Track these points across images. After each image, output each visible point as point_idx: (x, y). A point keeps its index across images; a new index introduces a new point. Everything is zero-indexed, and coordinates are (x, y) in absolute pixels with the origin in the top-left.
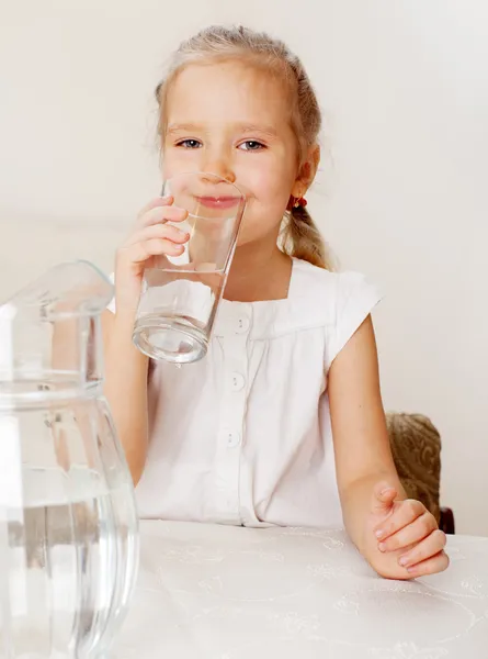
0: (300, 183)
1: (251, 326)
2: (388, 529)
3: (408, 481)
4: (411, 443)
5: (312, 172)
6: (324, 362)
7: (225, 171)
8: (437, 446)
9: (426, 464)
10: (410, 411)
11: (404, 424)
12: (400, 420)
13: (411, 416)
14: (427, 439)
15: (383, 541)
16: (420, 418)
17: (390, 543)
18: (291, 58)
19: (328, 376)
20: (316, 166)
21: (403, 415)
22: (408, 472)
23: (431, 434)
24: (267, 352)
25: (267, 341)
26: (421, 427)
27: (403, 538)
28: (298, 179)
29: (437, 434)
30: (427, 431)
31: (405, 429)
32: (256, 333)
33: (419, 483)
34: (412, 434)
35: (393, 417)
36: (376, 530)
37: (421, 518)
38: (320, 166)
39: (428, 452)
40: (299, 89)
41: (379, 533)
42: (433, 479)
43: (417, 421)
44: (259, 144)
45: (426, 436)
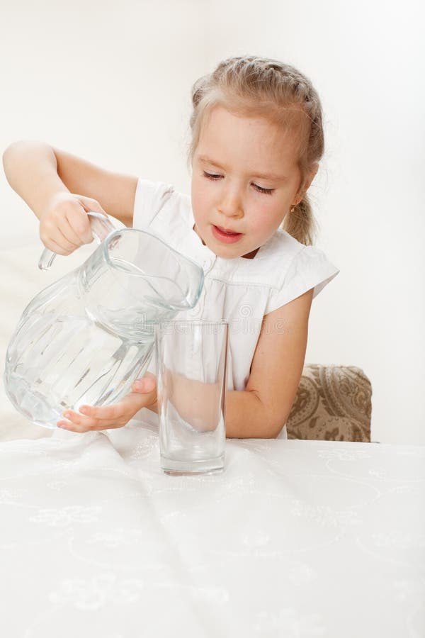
3: (345, 419)
4: (347, 388)
9: (360, 406)
10: (347, 364)
12: (339, 371)
13: (348, 368)
14: (360, 386)
22: (345, 412)
25: (225, 285)
31: (343, 378)
33: (354, 421)
34: (348, 382)
35: (333, 369)
39: (361, 396)
42: (365, 417)
45: (359, 383)
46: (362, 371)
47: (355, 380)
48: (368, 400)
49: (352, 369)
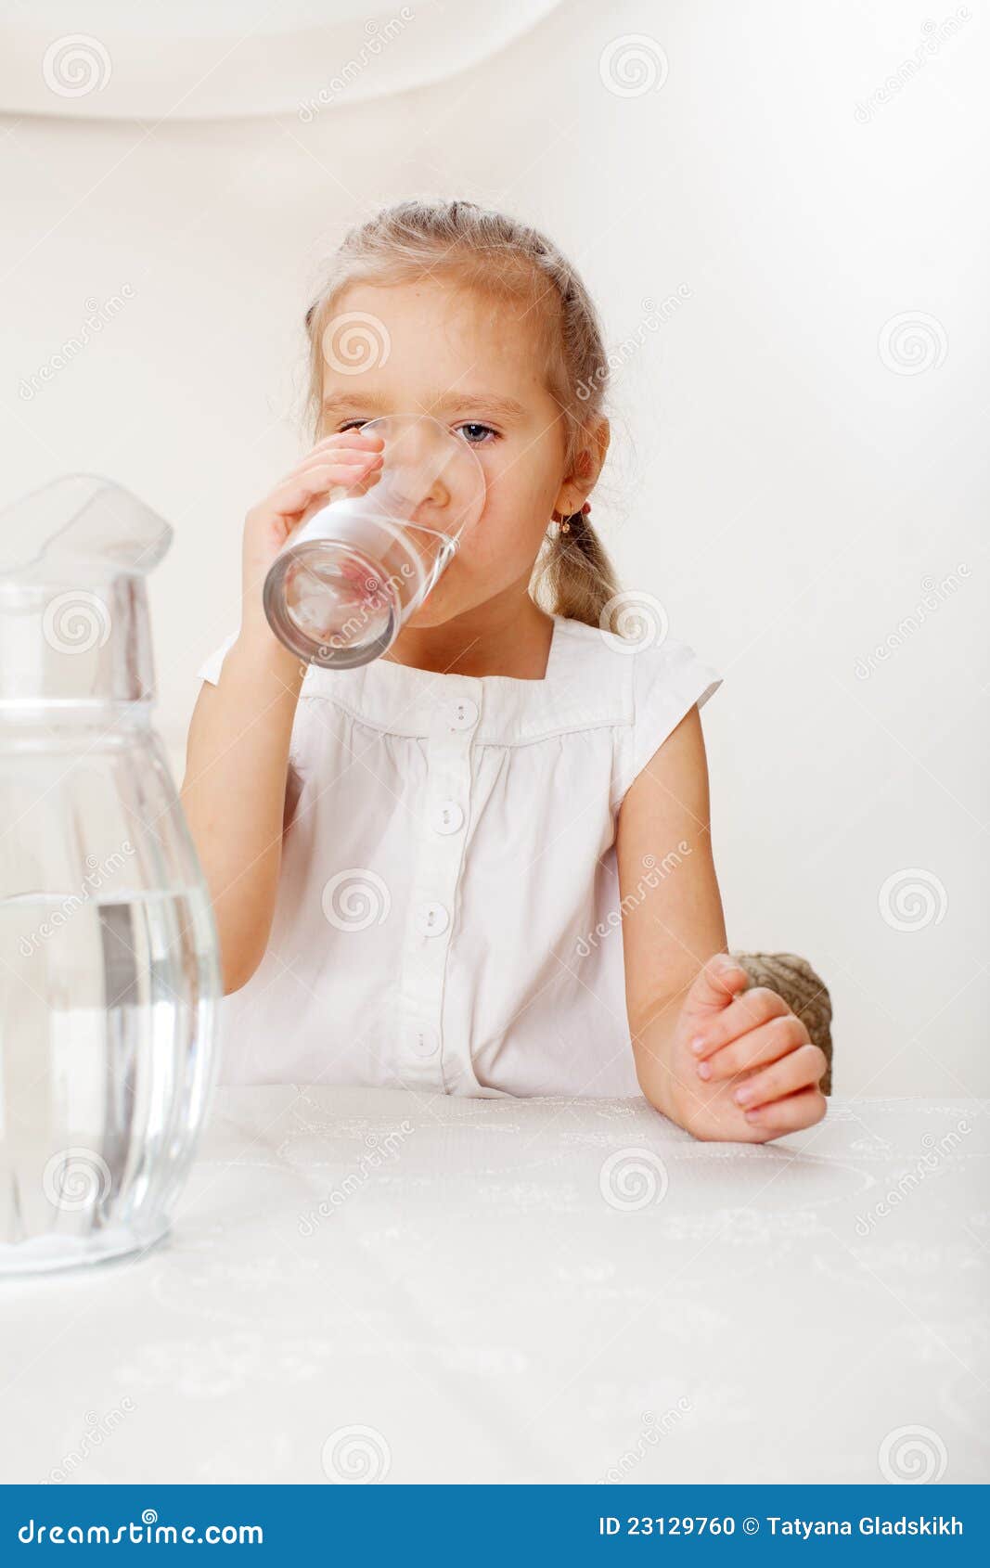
0: (571, 488)
1: (480, 721)
2: (716, 1036)
5: (596, 465)
6: (612, 794)
8: (824, 1012)
10: (771, 949)
11: (761, 970)
13: (774, 958)
15: (706, 1059)
16: (793, 962)
17: (720, 1064)
18: (549, 260)
19: (617, 819)
20: (602, 453)
21: (759, 956)
23: (811, 989)
24: (505, 772)
25: (509, 752)
26: (792, 976)
27: (745, 1052)
28: (568, 481)
30: (803, 983)
32: (488, 733)
36: (692, 1038)
37: (778, 1021)
38: (609, 452)
40: (565, 319)
41: (698, 1045)
43: (784, 965)
44: (487, 430)
45: (802, 991)
46: (806, 962)
47: (791, 983)
48: (824, 1028)
49: (783, 959)
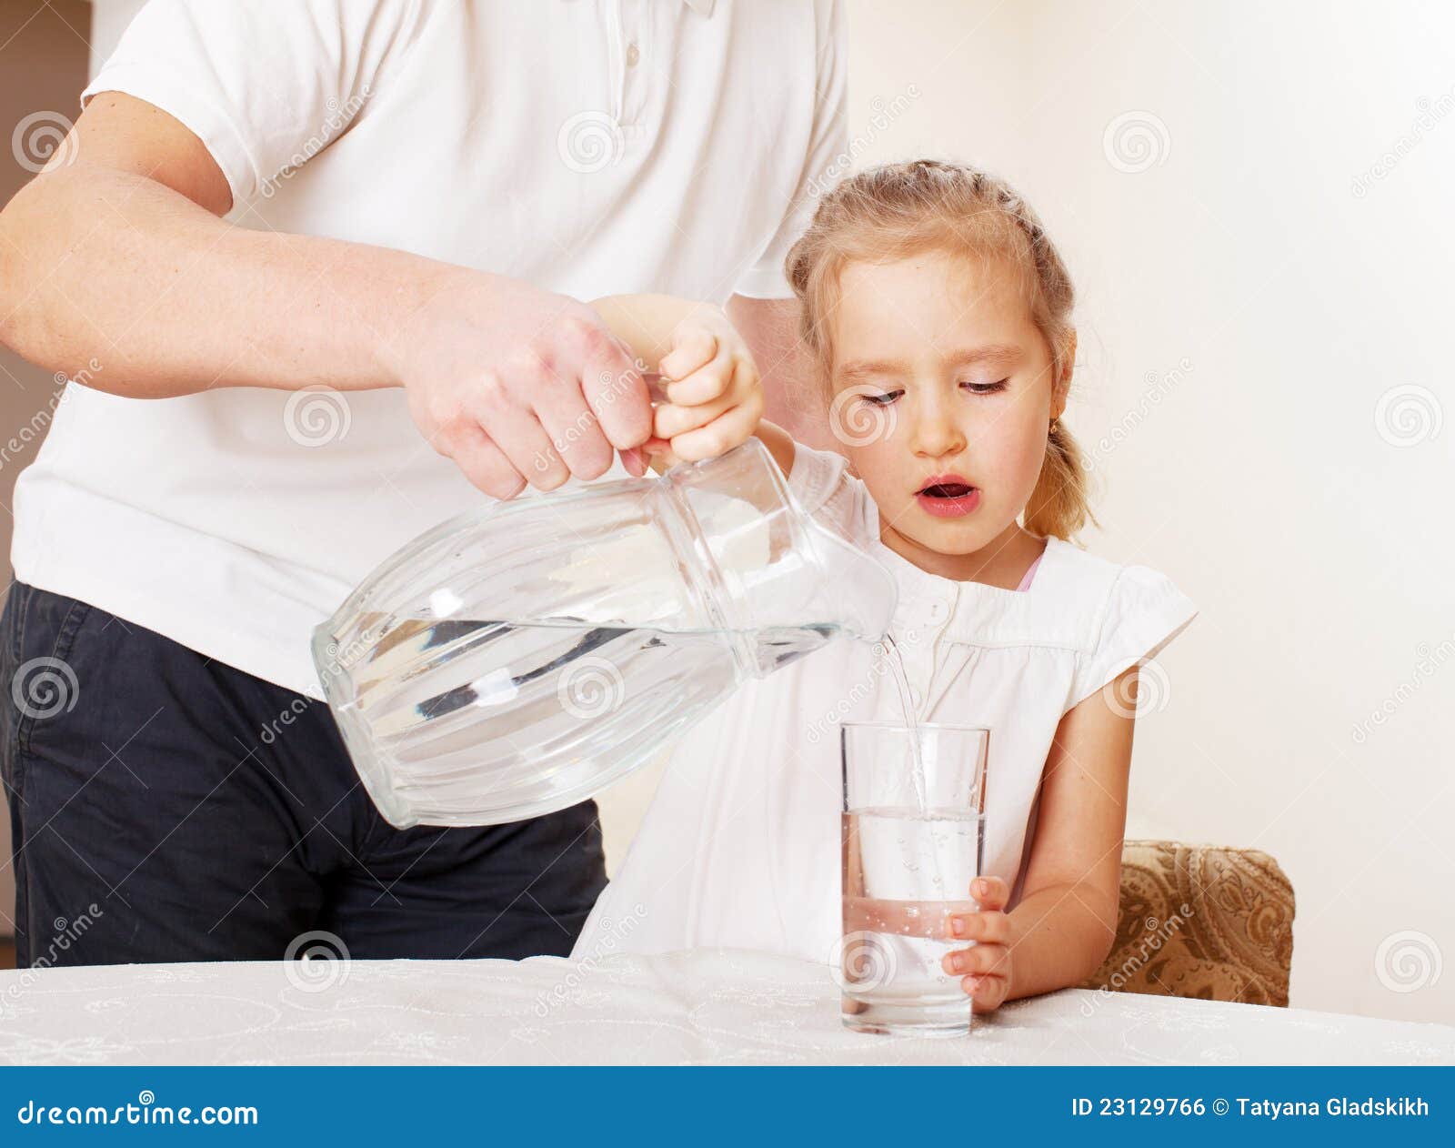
1: (950, 619)
3: (1227, 967)
4: (1236, 898)
7: (952, 431)
8: (1287, 910)
9: (1263, 939)
10: (1237, 845)
11: (1227, 865)
12: (1221, 858)
13: (1240, 853)
14: (1267, 896)
16: (1258, 858)
21: (1227, 851)
22: (1228, 951)
23: (1274, 887)
24: (971, 666)
26: (1257, 873)
29: (1290, 890)
30: (1267, 880)
31: (1226, 874)
32: (955, 631)
33: (1248, 973)
34: (1239, 883)
35: (1207, 854)
39: (1268, 917)
42: (1275, 966)
43: (1250, 861)
45: (1265, 889)
46: (1273, 861)
47: (1254, 879)
48: (1285, 928)
49: (1249, 856)
